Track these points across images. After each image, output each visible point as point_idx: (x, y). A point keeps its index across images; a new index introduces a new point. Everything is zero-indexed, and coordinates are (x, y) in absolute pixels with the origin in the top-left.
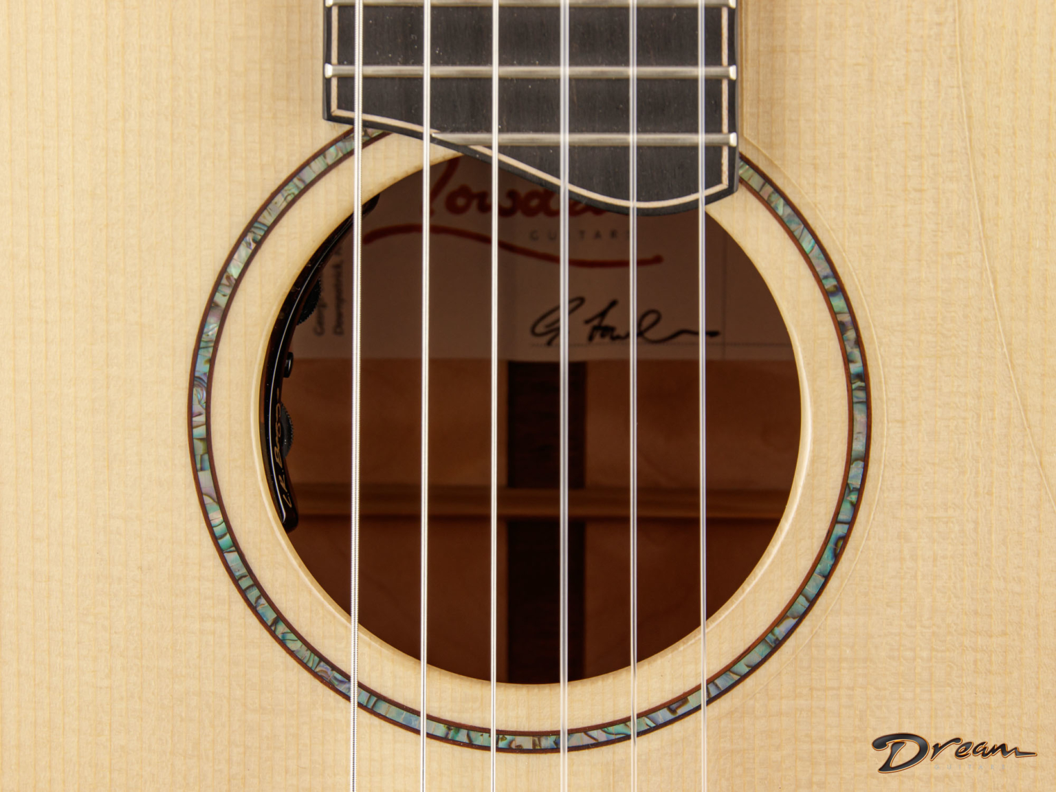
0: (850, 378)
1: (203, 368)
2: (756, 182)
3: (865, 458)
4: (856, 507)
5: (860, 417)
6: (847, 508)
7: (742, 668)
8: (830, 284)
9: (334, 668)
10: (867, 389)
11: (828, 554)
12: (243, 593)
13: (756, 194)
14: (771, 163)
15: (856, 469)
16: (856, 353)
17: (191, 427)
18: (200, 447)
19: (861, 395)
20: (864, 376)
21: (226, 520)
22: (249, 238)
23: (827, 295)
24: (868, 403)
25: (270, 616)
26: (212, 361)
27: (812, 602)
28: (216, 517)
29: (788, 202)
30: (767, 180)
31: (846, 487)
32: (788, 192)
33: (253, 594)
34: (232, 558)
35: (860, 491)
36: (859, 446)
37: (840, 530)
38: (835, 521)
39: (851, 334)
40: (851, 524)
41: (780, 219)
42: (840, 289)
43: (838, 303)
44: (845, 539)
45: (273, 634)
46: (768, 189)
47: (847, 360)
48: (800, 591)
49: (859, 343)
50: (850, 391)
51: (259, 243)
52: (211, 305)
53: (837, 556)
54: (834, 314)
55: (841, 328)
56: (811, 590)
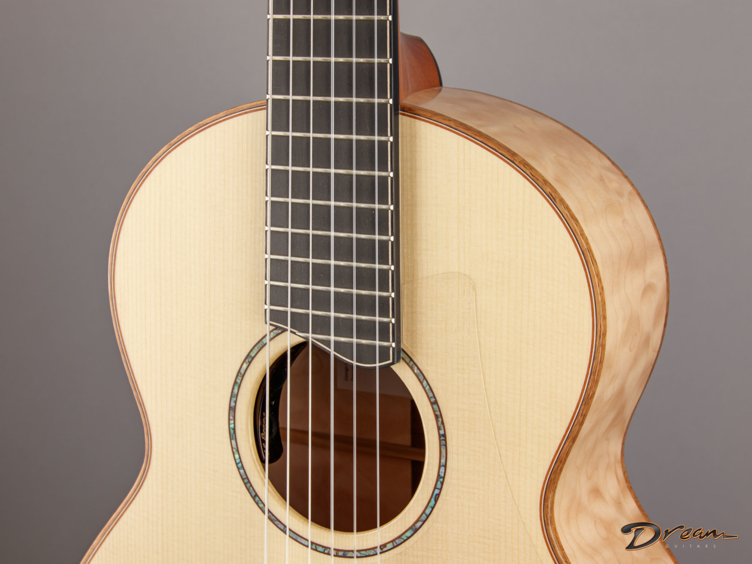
0: (440, 436)
1: (233, 404)
2: (408, 360)
3: (445, 466)
4: (442, 483)
5: (443, 451)
6: (439, 483)
7: (404, 537)
8: (433, 400)
9: (273, 515)
10: (445, 440)
11: (433, 500)
12: (245, 484)
13: (408, 364)
14: (412, 354)
15: (442, 469)
16: (442, 426)
17: (229, 424)
18: (232, 431)
19: (444, 442)
20: (444, 435)
21: (240, 458)
22: (247, 361)
23: (432, 404)
24: (446, 445)
25: (254, 494)
26: (236, 402)
27: (428, 517)
28: (237, 456)
29: (418, 368)
30: (411, 360)
31: (439, 476)
32: (418, 364)
33: (248, 485)
34: (242, 471)
35: (444, 478)
36: (443, 461)
37: (437, 491)
38: (435, 488)
39: (440, 419)
40: (441, 489)
41: (415, 374)
42: (436, 402)
43: (435, 406)
44: (438, 495)
45: (254, 500)
46: (412, 363)
47: (439, 429)
48: (424, 512)
49: (443, 423)
50: (440, 441)
51: (250, 363)
52: (235, 382)
53: (436, 501)
54: (434, 411)
55: (437, 417)
56: (428, 512)
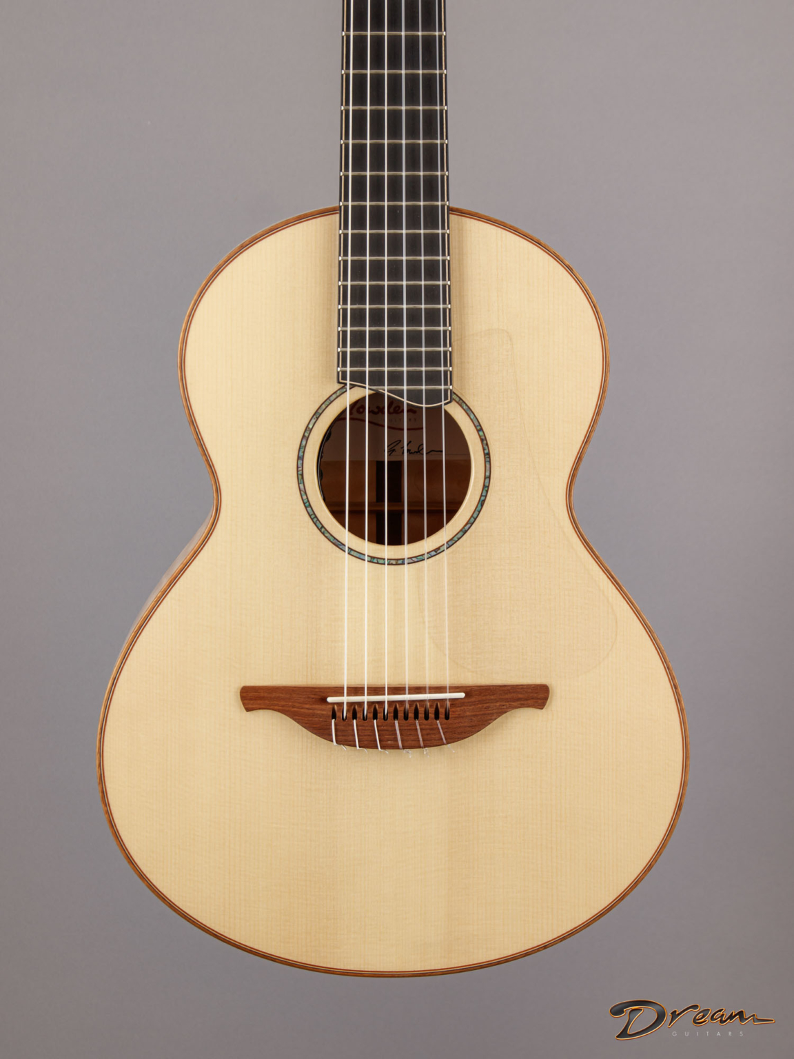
0: (485, 454)
1: (301, 454)
2: (457, 399)
3: (489, 477)
4: (487, 491)
5: (488, 466)
6: (484, 491)
7: (456, 539)
8: (479, 428)
9: (338, 541)
10: (489, 457)
11: (480, 505)
12: (312, 519)
13: (458, 403)
14: (462, 394)
15: (487, 480)
16: (486, 447)
17: (298, 471)
18: (300, 477)
19: (488, 459)
20: (489, 454)
21: (307, 498)
22: (315, 417)
23: (478, 431)
24: (490, 462)
25: (320, 526)
26: (304, 452)
27: (475, 519)
28: (304, 497)
29: (467, 405)
30: (460, 399)
31: (484, 486)
32: (467, 402)
33: (315, 520)
34: (309, 509)
35: (488, 487)
36: (488, 474)
37: (483, 498)
38: (481, 496)
39: (485, 442)
40: (486, 496)
41: (464, 410)
42: (481, 429)
43: (481, 433)
44: (484, 501)
45: (321, 531)
46: (461, 401)
47: (484, 449)
48: (472, 516)
49: (487, 444)
50: (485, 458)
51: (318, 418)
52: (304, 436)
53: (482, 506)
54: (480, 436)
55: (482, 440)
56: (475, 516)
